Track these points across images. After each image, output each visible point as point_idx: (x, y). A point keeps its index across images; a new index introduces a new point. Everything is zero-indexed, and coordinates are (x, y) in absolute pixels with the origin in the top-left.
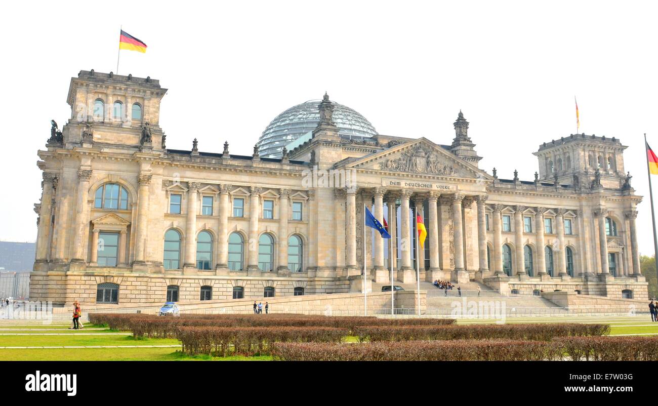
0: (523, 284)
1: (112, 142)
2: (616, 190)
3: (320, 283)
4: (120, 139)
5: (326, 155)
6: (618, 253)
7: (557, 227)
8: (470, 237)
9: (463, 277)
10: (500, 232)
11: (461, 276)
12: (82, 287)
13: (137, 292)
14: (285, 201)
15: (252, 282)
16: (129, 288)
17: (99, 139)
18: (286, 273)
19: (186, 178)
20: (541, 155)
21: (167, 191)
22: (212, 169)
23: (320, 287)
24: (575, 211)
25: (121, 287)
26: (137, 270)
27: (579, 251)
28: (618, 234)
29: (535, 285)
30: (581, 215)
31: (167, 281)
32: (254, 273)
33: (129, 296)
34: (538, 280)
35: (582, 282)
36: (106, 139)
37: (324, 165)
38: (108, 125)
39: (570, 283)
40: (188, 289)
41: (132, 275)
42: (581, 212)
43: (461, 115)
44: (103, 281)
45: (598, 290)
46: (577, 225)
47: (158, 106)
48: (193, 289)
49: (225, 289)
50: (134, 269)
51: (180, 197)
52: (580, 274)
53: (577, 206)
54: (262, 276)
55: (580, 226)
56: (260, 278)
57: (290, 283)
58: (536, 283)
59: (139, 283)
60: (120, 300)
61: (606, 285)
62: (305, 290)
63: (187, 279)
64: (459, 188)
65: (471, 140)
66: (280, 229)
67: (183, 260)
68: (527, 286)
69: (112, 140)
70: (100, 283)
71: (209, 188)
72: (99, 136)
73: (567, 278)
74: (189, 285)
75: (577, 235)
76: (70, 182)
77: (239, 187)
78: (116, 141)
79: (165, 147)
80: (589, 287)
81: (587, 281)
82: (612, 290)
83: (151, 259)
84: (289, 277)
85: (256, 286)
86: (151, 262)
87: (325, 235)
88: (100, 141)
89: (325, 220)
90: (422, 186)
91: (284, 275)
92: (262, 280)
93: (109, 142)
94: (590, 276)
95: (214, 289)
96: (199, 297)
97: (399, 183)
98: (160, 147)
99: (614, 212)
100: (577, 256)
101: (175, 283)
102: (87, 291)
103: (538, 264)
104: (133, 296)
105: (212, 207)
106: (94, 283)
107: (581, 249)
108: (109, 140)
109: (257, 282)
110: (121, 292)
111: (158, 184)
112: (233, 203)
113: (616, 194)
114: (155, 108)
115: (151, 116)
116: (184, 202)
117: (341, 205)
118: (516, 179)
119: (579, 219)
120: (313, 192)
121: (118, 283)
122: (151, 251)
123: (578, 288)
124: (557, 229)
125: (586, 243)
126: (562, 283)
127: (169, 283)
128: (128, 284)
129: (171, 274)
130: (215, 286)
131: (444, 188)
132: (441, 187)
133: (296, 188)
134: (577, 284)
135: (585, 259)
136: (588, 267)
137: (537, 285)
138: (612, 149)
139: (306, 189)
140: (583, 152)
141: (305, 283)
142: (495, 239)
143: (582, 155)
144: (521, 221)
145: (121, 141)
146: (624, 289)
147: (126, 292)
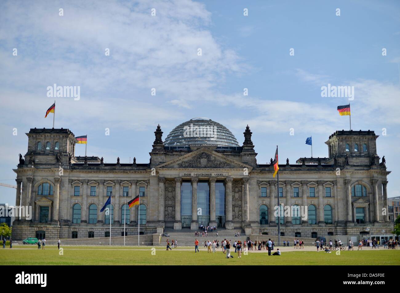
0: (288, 229)
1: (44, 163)
2: (366, 166)
3: (149, 230)
4: (48, 161)
5: (155, 160)
6: (365, 207)
7: (318, 192)
9: (229, 225)
10: (273, 197)
12: (29, 232)
13: (53, 235)
14: (134, 186)
15: (115, 230)
16: (50, 233)
17: (38, 162)
18: (133, 225)
19: (80, 177)
20: (328, 144)
21: (72, 185)
22: (93, 172)
24: (332, 182)
25: (46, 232)
26: (53, 225)
27: (335, 207)
28: (367, 195)
29: (297, 229)
30: (337, 185)
31: (72, 229)
32: (116, 225)
33: (50, 236)
35: (334, 227)
36: (41, 162)
39: (324, 228)
40: (82, 233)
41: (51, 227)
42: (337, 183)
44: (38, 230)
45: (342, 231)
47: (66, 142)
48: (84, 233)
49: (100, 233)
50: (52, 224)
51: (78, 187)
52: (334, 222)
53: (334, 178)
54: (120, 226)
55: (335, 191)
56: (118, 228)
57: (136, 230)
58: (297, 228)
59: (54, 231)
61: (347, 228)
63: (81, 228)
67: (81, 219)
69: (44, 162)
70: (36, 230)
71: (93, 182)
72: (38, 161)
73: (323, 225)
74: (82, 231)
75: (334, 197)
76: (25, 183)
77: (108, 180)
78: (46, 162)
79: (70, 163)
80: (338, 230)
81: (337, 226)
82: (351, 232)
83: (63, 219)
84: (135, 227)
86: (63, 220)
87: (153, 204)
88: (38, 163)
89: (153, 196)
90: (205, 175)
92: (120, 229)
94: (339, 223)
95: (95, 233)
96: (88, 236)
97: (190, 174)
100: (334, 210)
101: (75, 230)
102: (31, 234)
104: (52, 237)
105: (96, 192)
106: (34, 230)
107: (336, 205)
108: (42, 162)
109: (117, 230)
110: (46, 235)
111: (66, 182)
112: (106, 189)
113: (365, 168)
114: (65, 143)
115: (63, 148)
116: (81, 189)
118: (288, 164)
119: (335, 186)
120: (149, 180)
121: (45, 230)
122: (63, 215)
123: (331, 231)
124: (318, 193)
125: (339, 202)
126: (318, 228)
127: (72, 230)
128: (49, 231)
129: (74, 226)
130: (96, 231)
131: (220, 175)
132: (217, 175)
133: (140, 179)
134: (330, 228)
135: (338, 212)
136: (339, 217)
137: (298, 230)
138: (366, 139)
139: (146, 179)
140: (341, 143)
141: (144, 230)
142: (270, 202)
143: (341, 145)
144: (289, 190)
145: (48, 162)
146: (362, 231)
147: (48, 235)
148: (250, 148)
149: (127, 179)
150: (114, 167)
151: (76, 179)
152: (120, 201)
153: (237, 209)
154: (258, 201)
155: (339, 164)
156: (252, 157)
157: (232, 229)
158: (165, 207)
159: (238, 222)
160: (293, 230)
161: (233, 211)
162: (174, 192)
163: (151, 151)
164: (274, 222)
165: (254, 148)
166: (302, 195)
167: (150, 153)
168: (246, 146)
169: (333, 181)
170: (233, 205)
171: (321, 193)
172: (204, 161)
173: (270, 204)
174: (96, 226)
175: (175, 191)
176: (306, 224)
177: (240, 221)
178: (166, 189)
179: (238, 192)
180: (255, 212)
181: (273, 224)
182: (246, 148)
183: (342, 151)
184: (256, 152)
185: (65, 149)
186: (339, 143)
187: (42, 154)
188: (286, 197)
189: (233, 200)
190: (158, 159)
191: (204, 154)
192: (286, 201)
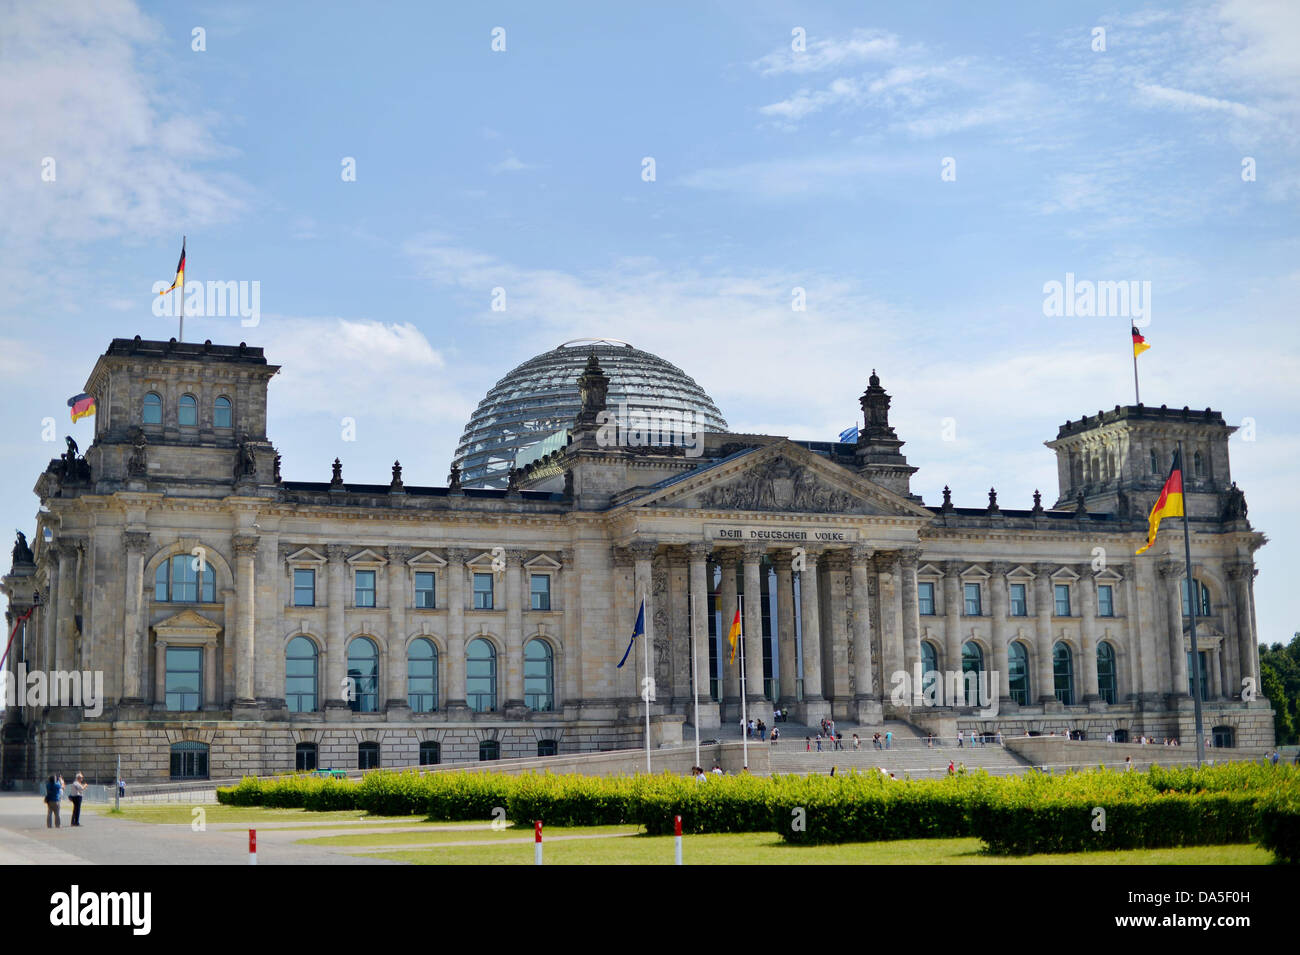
0: (1005, 721)
1: (183, 476)
2: (1209, 520)
3: (585, 731)
4: (197, 468)
5: (595, 479)
6: (1211, 650)
7: (1080, 602)
8: (891, 632)
9: (868, 711)
10: (958, 617)
11: (866, 709)
12: (144, 749)
13: (243, 757)
14: (514, 574)
15: (457, 733)
16: (229, 749)
17: (157, 471)
18: (521, 713)
19: (322, 535)
20: (1061, 447)
21: (287, 565)
22: (371, 517)
23: (588, 738)
24: (1119, 569)
25: (213, 749)
26: (240, 717)
27: (1127, 649)
28: (1213, 611)
29: (1031, 721)
30: (1133, 578)
31: (296, 734)
32: (458, 716)
33: (230, 764)
34: (1038, 711)
35: (1131, 712)
36: (170, 471)
37: (592, 501)
38: (173, 443)
39: (1105, 716)
40: (334, 749)
41: (231, 726)
42: (1133, 571)
43: (874, 380)
44: (180, 739)
45: (1164, 728)
46: (1124, 595)
47: (262, 398)
48: (344, 748)
49: (404, 748)
50: (234, 715)
51: (311, 575)
52: (1130, 697)
53: (1123, 558)
54: (474, 721)
55: (1129, 599)
56: (471, 725)
57: (530, 732)
58: (1032, 718)
59: (245, 741)
60: (213, 773)
61: (1178, 717)
62: (560, 746)
63: (332, 730)
64: (862, 536)
65: (894, 432)
66: (506, 627)
67: (324, 696)
68: (1013, 725)
69: (181, 472)
70: (174, 742)
71: (367, 555)
72: (157, 466)
73: (1102, 706)
74: (335, 742)
75: (1124, 617)
76: (108, 555)
77: (424, 549)
78: (189, 474)
79: (279, 478)
80: (1145, 722)
81: (1142, 710)
83: (263, 694)
84: (527, 720)
85: (464, 740)
86: (264, 699)
87: (594, 638)
88: (159, 474)
89: (593, 609)
90: (786, 535)
91: (518, 718)
92: (475, 729)
93: (175, 475)
94: (1148, 701)
95: (383, 748)
96: (357, 763)
97: (738, 533)
98: (271, 478)
99: (1201, 565)
100: (1124, 660)
101: (310, 737)
102: (153, 758)
103: (1039, 678)
104: (237, 765)
105: (375, 590)
106: (165, 741)
107: (1132, 645)
108: (176, 472)
109: (465, 733)
110: (213, 757)
111: (270, 552)
112: (414, 582)
113: (1209, 529)
114: (257, 403)
115: (253, 420)
116: (321, 582)
117: (626, 578)
118: (993, 507)
119: (1128, 583)
120: (570, 551)
121: (209, 741)
122: (264, 681)
123: (1124, 726)
124: (1081, 605)
125: (1141, 633)
126: (1089, 716)
127: (298, 738)
128: (226, 741)
129: (302, 721)
130: (386, 741)
131: (832, 537)
132: (825, 536)
133: (536, 547)
134: (1122, 716)
135: (1139, 665)
136: (1144, 681)
137: (1034, 723)
138: (1203, 435)
139: (557, 548)
140: (1139, 444)
141: (559, 731)
142: (947, 632)
143: (1138, 451)
144: (1002, 593)
145: (198, 472)
146: (1218, 724)
147: (223, 757)
148: (886, 449)
149: (493, 545)
150: (442, 500)
151: (305, 540)
152: (464, 627)
155: (1138, 512)
156: (901, 482)
157: (876, 722)
160: (1019, 724)
162: (664, 595)
165: (902, 451)
166: (1037, 610)
168: (879, 443)
169: (1121, 566)
171: (1089, 604)
172: (782, 487)
173: (947, 638)
174: (386, 721)
175: (666, 590)
182: (878, 448)
183: (1142, 471)
184: (910, 463)
185: (260, 426)
186: (1133, 444)
187: (173, 440)
188: (991, 615)
190: (603, 475)
191: (783, 464)
192: (994, 630)
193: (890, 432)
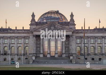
0: (89, 57)
7: (102, 41)
14: (23, 39)
39: (104, 57)
48: (2, 59)
71: (5, 37)
77: (12, 37)
95: (7, 59)
118: (89, 29)
120: (29, 37)
126: (102, 56)
137: (93, 57)
144: (89, 40)
148: (73, 22)
149: (20, 36)
150: (14, 31)
152: (17, 45)
153: (67, 48)
154: (76, 45)
156: (74, 26)
158: (36, 48)
159: (67, 54)
160: (91, 57)
161: (65, 49)
163: (30, 24)
164: (83, 54)
165: (74, 22)
166: (95, 42)
167: (29, 25)
168: (71, 21)
170: (65, 47)
172: (52, 28)
173: (81, 46)
174: (7, 56)
175: (40, 41)
176: (97, 55)
177: (68, 53)
178: (37, 40)
179: (67, 41)
180: (75, 50)
181: (83, 55)
182: (71, 22)
184: (75, 24)
188: (88, 44)
189: (65, 45)
190: (33, 27)
191: (52, 25)
192: (88, 45)
193: (74, 20)
